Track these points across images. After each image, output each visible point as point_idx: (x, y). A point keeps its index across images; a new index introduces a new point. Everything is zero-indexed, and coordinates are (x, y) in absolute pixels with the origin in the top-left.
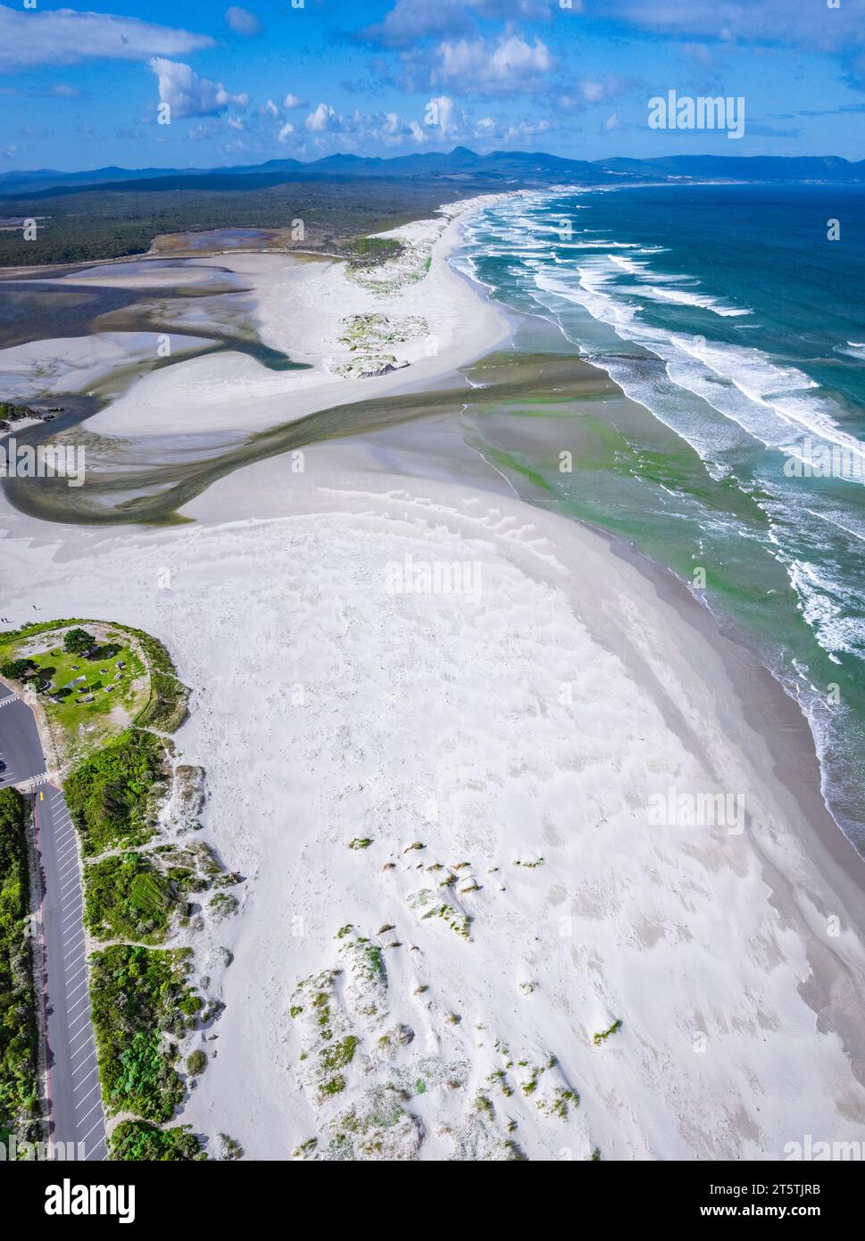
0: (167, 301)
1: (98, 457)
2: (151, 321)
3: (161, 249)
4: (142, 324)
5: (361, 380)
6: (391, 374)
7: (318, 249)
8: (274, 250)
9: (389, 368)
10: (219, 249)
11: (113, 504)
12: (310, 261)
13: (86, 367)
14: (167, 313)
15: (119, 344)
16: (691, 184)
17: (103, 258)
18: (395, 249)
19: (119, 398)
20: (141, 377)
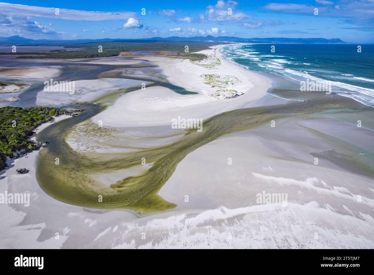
0: (128, 69)
2: (122, 75)
3: (123, 55)
4: (119, 76)
7: (176, 56)
8: (161, 56)
12: (176, 59)
14: (128, 73)
15: (110, 82)
17: (104, 57)
18: (203, 57)
19: (111, 105)
20: (120, 95)
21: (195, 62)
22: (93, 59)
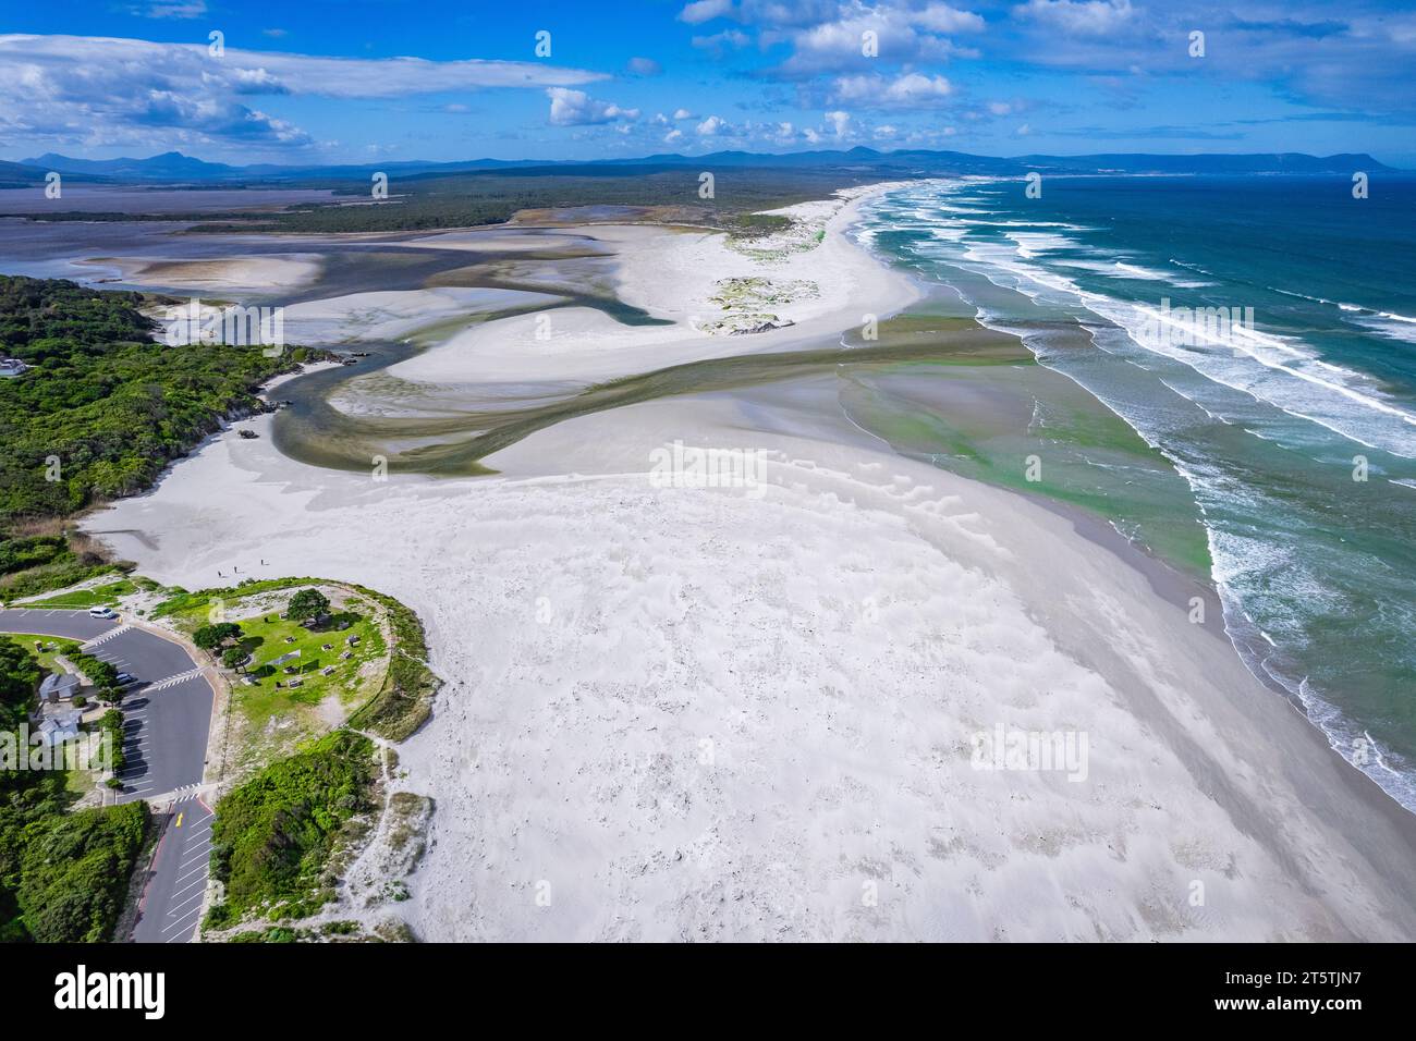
0: (518, 262)
1: (396, 402)
3: (521, 221)
4: (485, 281)
5: (732, 337)
6: (770, 332)
7: (695, 222)
8: (645, 223)
9: (768, 326)
10: (585, 222)
11: (398, 451)
12: (685, 232)
13: (409, 317)
14: (514, 273)
15: (453, 298)
16: (1125, 175)
17: (457, 226)
18: (784, 224)
19: (438, 346)
20: (470, 327)
21: (740, 243)
22: (422, 232)
